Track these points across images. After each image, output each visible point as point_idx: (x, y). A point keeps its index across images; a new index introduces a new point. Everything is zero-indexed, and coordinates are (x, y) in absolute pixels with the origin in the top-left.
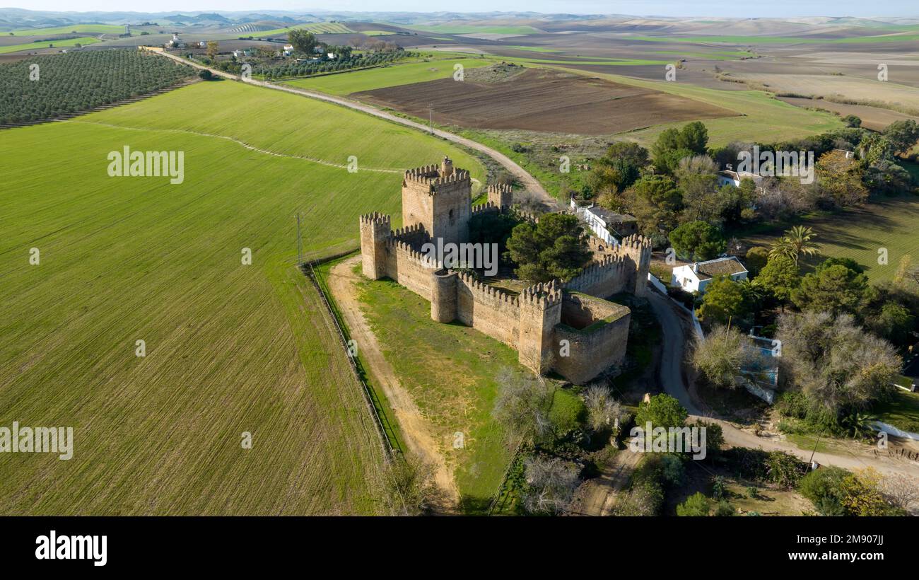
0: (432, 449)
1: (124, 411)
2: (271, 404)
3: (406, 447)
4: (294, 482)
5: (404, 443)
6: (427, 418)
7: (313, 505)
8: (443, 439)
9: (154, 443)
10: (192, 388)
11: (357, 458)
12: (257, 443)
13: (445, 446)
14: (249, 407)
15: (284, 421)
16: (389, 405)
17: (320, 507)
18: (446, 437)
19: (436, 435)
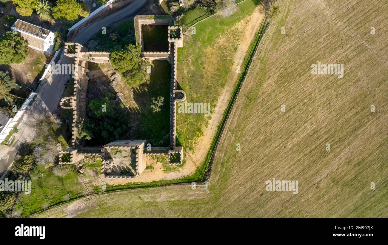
0: (249, 28)
1: (326, 105)
2: (281, 80)
3: (255, 34)
4: (293, 44)
5: (255, 37)
6: (239, 42)
7: (294, 32)
8: (243, 30)
9: (322, 84)
10: (302, 104)
11: (272, 40)
12: (295, 65)
13: (244, 27)
14: (288, 83)
15: (282, 70)
16: (246, 56)
17: (292, 30)
18: (241, 30)
19: (243, 33)
